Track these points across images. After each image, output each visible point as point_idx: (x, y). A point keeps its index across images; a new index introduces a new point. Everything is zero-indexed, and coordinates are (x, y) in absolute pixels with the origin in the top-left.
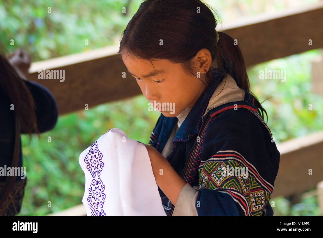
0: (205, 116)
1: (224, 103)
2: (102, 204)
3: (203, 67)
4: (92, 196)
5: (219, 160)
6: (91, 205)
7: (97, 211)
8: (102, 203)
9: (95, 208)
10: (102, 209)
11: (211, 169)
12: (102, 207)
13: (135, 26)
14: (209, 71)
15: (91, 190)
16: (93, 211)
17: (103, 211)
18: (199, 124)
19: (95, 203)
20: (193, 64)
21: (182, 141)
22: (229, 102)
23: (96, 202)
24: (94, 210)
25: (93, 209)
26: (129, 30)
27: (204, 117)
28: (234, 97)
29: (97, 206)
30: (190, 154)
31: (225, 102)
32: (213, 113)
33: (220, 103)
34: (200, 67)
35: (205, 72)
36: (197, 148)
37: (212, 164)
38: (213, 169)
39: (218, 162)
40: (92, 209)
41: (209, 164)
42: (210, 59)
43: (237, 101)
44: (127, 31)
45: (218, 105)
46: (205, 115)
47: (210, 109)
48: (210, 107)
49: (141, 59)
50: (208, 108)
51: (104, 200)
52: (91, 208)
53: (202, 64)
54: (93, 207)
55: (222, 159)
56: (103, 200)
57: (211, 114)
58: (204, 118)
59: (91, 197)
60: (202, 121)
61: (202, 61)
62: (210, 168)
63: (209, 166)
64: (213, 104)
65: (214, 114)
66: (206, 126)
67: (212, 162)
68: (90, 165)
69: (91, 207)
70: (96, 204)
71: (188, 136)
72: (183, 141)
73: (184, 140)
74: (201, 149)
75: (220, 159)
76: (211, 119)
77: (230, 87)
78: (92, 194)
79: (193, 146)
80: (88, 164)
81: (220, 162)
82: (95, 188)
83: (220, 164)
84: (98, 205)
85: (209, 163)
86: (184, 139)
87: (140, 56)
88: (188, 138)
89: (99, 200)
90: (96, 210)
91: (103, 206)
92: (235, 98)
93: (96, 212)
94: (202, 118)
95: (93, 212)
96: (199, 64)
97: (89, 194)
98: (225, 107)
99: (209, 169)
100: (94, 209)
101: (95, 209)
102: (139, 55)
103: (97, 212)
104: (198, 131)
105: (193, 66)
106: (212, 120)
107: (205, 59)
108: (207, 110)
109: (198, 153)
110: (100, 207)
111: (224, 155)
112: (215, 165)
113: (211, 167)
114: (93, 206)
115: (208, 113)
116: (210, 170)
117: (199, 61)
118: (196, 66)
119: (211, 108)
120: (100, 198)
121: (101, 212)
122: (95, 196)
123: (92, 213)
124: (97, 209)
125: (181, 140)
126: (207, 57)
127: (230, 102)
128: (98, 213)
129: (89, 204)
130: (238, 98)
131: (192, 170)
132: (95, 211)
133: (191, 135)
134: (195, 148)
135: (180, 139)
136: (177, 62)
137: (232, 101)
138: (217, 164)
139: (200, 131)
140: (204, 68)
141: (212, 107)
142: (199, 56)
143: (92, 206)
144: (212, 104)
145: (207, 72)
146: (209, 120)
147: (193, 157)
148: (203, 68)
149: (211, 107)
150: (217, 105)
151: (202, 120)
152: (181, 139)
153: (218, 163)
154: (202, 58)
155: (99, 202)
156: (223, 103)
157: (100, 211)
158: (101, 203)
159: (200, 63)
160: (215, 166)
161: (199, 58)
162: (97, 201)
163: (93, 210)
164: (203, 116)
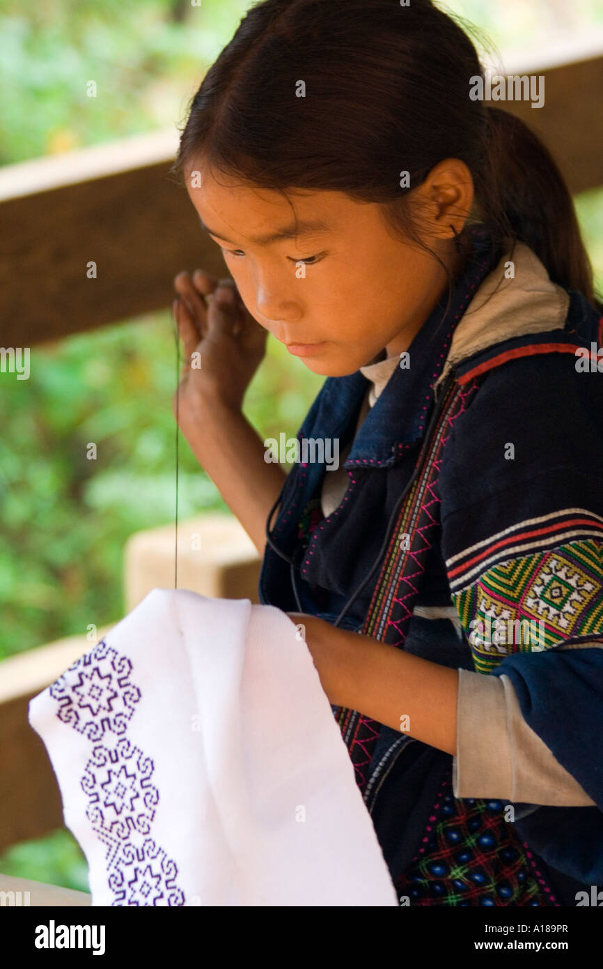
0: (443, 384)
1: (501, 340)
2: (148, 821)
3: (447, 216)
4: (105, 803)
5: (533, 551)
6: (102, 830)
7: (128, 845)
8: (148, 817)
9: (119, 836)
10: (147, 837)
11: (516, 583)
12: (146, 829)
13: (234, 84)
14: (463, 231)
15: (95, 782)
16: (114, 849)
17: (154, 843)
18: (425, 408)
19: (116, 822)
20: (418, 209)
21: (373, 465)
22: (515, 335)
23: (121, 818)
24: (115, 845)
25: (111, 842)
26: (211, 96)
27: (440, 386)
28: (532, 320)
29: (126, 830)
30: (402, 506)
31: (502, 336)
32: (465, 372)
33: (486, 340)
34: (438, 218)
35: (451, 235)
36: (421, 486)
37: (515, 568)
38: (522, 582)
39: (534, 557)
40: (107, 844)
41: (507, 571)
42: (467, 191)
43: (541, 330)
44: (203, 101)
45: (482, 347)
46: (444, 380)
47: (457, 358)
48: (455, 355)
49: (256, 190)
50: (449, 358)
51: (154, 807)
52: (103, 841)
53: (443, 209)
54: (110, 835)
55: (543, 543)
56: (150, 809)
57: (460, 375)
58: (442, 389)
59: (101, 805)
60: (436, 398)
61: (441, 200)
62: (511, 583)
63: (508, 577)
64: (467, 342)
65: (468, 377)
66: (446, 413)
67: (513, 561)
68: (70, 702)
69: (103, 837)
70: (122, 825)
71: (393, 449)
72: (378, 465)
73: (379, 462)
74: (433, 488)
75: (537, 544)
76: (463, 393)
77: (519, 287)
78: (102, 795)
79: (411, 481)
80: (66, 701)
81: (538, 555)
82: (107, 775)
83: (543, 559)
84: (129, 826)
85: (505, 567)
86: (380, 458)
87: (254, 181)
88: (391, 454)
89: (133, 809)
90: (124, 843)
91: (149, 828)
92: (536, 323)
93: (124, 851)
94: (433, 391)
95: (112, 853)
96: (434, 209)
97: (87, 797)
98: (502, 352)
99: (509, 586)
100: (115, 841)
101: (119, 840)
102: (249, 176)
103: (127, 849)
104: (424, 434)
105: (416, 211)
106: (465, 395)
107: (451, 192)
108: (447, 363)
109: (426, 504)
110: (139, 831)
111: (546, 531)
112: (525, 568)
113: (514, 577)
114: (110, 831)
115: (451, 372)
116: (513, 589)
117: (433, 198)
118: (425, 215)
119: (460, 357)
120: (138, 804)
121: (146, 849)
122: (113, 798)
123: (108, 854)
124: (127, 842)
125: (370, 463)
126: (460, 187)
127: (520, 334)
128: (134, 852)
129: (94, 829)
130: (546, 321)
131: (409, 556)
132: (122, 847)
133: (400, 446)
134: (416, 487)
135: (368, 458)
136: (370, 199)
137: (526, 333)
138: (530, 562)
139: (428, 433)
140: (451, 222)
141: (463, 353)
142: (436, 184)
143: (106, 832)
144: (460, 343)
145: (459, 232)
146: (455, 394)
147: (409, 517)
148: (447, 219)
149: (459, 351)
150: (477, 346)
151: (434, 397)
152: (371, 459)
153: (534, 559)
154: (443, 190)
155: (135, 815)
156: (496, 339)
157: (139, 846)
158: (141, 820)
159: (437, 204)
160: (527, 573)
161: (435, 188)
162: (126, 813)
163: (111, 846)
164: (438, 382)
